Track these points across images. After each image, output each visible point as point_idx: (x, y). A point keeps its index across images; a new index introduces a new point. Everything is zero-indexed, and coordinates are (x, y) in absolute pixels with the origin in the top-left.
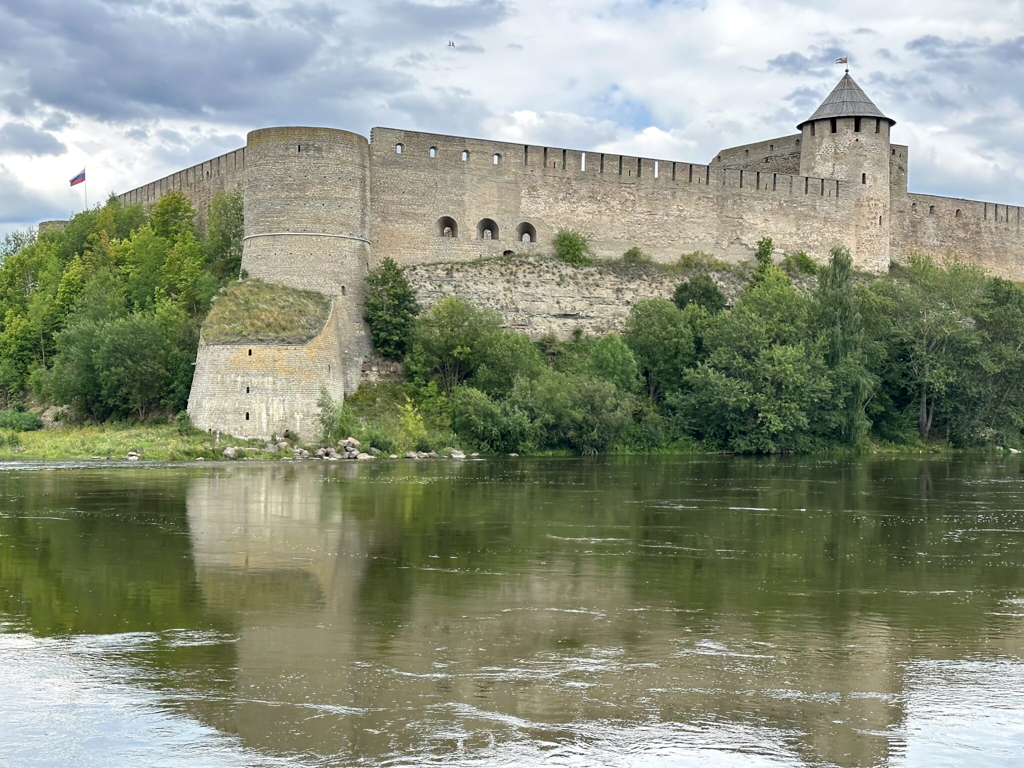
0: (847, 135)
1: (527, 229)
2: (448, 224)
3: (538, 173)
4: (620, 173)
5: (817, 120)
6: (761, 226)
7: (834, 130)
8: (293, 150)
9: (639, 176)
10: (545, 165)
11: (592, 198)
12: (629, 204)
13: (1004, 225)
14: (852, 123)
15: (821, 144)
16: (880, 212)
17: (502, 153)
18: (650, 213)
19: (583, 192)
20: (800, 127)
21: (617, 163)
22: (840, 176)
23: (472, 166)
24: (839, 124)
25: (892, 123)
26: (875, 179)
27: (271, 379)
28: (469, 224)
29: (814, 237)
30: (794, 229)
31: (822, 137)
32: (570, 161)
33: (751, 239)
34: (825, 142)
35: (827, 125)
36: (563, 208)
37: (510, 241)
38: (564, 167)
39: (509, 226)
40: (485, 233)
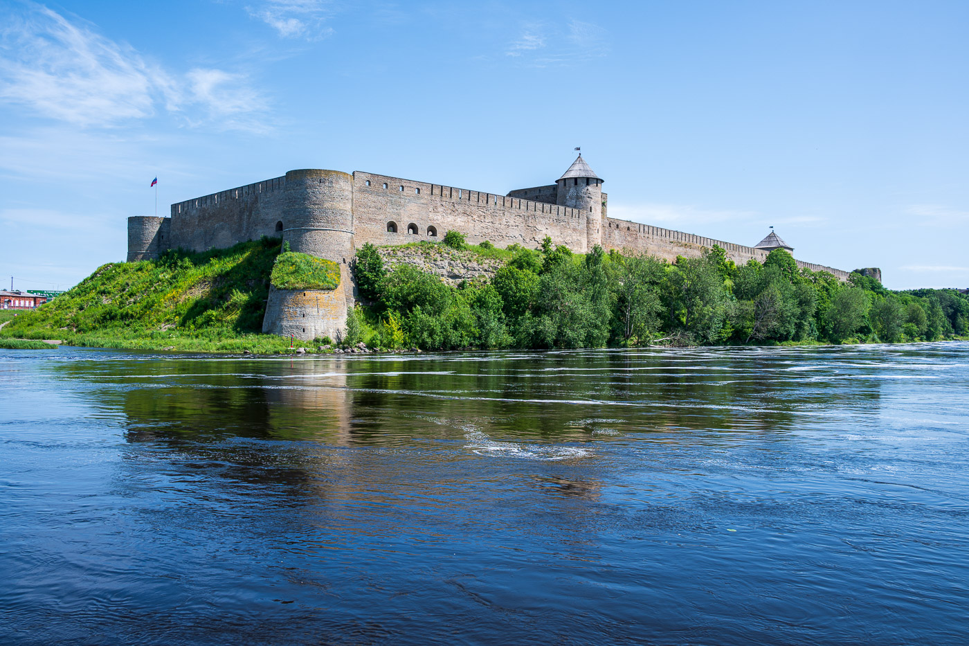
0: (582, 187)
1: (432, 229)
2: (392, 227)
3: (438, 199)
4: (478, 201)
5: (566, 179)
6: (544, 231)
7: (576, 184)
8: (317, 182)
9: (487, 202)
10: (441, 195)
11: (464, 213)
12: (482, 217)
13: (647, 235)
14: (584, 181)
15: (569, 190)
16: (597, 226)
17: (420, 188)
18: (492, 222)
19: (460, 210)
20: (556, 182)
21: (476, 195)
22: (579, 207)
23: (405, 194)
24: (579, 181)
25: (602, 181)
26: (595, 209)
27: (316, 310)
28: (403, 226)
29: (568, 238)
30: (559, 234)
31: (570, 187)
32: (454, 193)
33: (540, 237)
35: (572, 182)
36: (450, 219)
37: (423, 235)
38: (451, 197)
39: (423, 227)
40: (411, 231)
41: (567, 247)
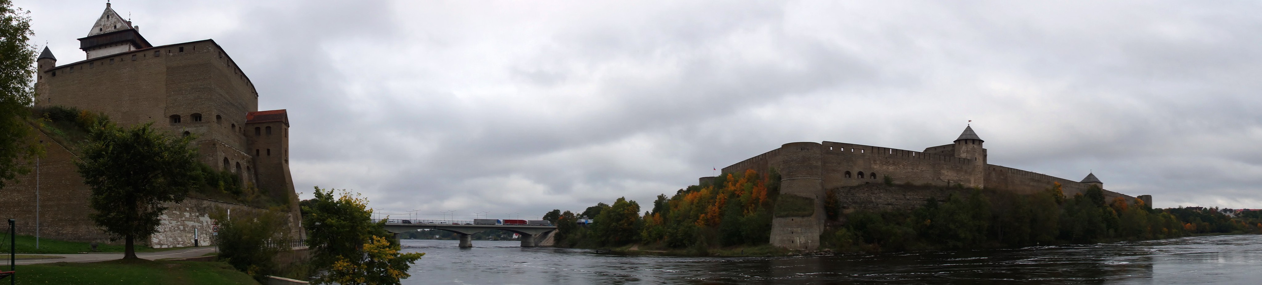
0: (971, 145)
1: (873, 175)
2: (848, 173)
4: (903, 155)
5: (961, 140)
6: (946, 174)
7: (966, 143)
8: (799, 150)
9: (908, 156)
10: (879, 153)
11: (894, 164)
14: (972, 141)
15: (962, 148)
16: (981, 170)
17: (864, 149)
18: (912, 169)
19: (891, 162)
20: (954, 142)
21: (901, 152)
22: (969, 158)
23: (855, 154)
24: (968, 142)
25: (983, 141)
26: (979, 159)
27: (800, 229)
28: (854, 174)
29: (962, 177)
30: (956, 176)
31: (962, 145)
32: (887, 152)
33: (944, 178)
34: (964, 148)
35: (964, 142)
36: (885, 167)
37: (867, 179)
38: (885, 154)
39: (867, 174)
40: (860, 176)
41: (962, 183)
